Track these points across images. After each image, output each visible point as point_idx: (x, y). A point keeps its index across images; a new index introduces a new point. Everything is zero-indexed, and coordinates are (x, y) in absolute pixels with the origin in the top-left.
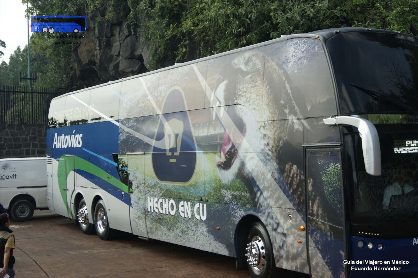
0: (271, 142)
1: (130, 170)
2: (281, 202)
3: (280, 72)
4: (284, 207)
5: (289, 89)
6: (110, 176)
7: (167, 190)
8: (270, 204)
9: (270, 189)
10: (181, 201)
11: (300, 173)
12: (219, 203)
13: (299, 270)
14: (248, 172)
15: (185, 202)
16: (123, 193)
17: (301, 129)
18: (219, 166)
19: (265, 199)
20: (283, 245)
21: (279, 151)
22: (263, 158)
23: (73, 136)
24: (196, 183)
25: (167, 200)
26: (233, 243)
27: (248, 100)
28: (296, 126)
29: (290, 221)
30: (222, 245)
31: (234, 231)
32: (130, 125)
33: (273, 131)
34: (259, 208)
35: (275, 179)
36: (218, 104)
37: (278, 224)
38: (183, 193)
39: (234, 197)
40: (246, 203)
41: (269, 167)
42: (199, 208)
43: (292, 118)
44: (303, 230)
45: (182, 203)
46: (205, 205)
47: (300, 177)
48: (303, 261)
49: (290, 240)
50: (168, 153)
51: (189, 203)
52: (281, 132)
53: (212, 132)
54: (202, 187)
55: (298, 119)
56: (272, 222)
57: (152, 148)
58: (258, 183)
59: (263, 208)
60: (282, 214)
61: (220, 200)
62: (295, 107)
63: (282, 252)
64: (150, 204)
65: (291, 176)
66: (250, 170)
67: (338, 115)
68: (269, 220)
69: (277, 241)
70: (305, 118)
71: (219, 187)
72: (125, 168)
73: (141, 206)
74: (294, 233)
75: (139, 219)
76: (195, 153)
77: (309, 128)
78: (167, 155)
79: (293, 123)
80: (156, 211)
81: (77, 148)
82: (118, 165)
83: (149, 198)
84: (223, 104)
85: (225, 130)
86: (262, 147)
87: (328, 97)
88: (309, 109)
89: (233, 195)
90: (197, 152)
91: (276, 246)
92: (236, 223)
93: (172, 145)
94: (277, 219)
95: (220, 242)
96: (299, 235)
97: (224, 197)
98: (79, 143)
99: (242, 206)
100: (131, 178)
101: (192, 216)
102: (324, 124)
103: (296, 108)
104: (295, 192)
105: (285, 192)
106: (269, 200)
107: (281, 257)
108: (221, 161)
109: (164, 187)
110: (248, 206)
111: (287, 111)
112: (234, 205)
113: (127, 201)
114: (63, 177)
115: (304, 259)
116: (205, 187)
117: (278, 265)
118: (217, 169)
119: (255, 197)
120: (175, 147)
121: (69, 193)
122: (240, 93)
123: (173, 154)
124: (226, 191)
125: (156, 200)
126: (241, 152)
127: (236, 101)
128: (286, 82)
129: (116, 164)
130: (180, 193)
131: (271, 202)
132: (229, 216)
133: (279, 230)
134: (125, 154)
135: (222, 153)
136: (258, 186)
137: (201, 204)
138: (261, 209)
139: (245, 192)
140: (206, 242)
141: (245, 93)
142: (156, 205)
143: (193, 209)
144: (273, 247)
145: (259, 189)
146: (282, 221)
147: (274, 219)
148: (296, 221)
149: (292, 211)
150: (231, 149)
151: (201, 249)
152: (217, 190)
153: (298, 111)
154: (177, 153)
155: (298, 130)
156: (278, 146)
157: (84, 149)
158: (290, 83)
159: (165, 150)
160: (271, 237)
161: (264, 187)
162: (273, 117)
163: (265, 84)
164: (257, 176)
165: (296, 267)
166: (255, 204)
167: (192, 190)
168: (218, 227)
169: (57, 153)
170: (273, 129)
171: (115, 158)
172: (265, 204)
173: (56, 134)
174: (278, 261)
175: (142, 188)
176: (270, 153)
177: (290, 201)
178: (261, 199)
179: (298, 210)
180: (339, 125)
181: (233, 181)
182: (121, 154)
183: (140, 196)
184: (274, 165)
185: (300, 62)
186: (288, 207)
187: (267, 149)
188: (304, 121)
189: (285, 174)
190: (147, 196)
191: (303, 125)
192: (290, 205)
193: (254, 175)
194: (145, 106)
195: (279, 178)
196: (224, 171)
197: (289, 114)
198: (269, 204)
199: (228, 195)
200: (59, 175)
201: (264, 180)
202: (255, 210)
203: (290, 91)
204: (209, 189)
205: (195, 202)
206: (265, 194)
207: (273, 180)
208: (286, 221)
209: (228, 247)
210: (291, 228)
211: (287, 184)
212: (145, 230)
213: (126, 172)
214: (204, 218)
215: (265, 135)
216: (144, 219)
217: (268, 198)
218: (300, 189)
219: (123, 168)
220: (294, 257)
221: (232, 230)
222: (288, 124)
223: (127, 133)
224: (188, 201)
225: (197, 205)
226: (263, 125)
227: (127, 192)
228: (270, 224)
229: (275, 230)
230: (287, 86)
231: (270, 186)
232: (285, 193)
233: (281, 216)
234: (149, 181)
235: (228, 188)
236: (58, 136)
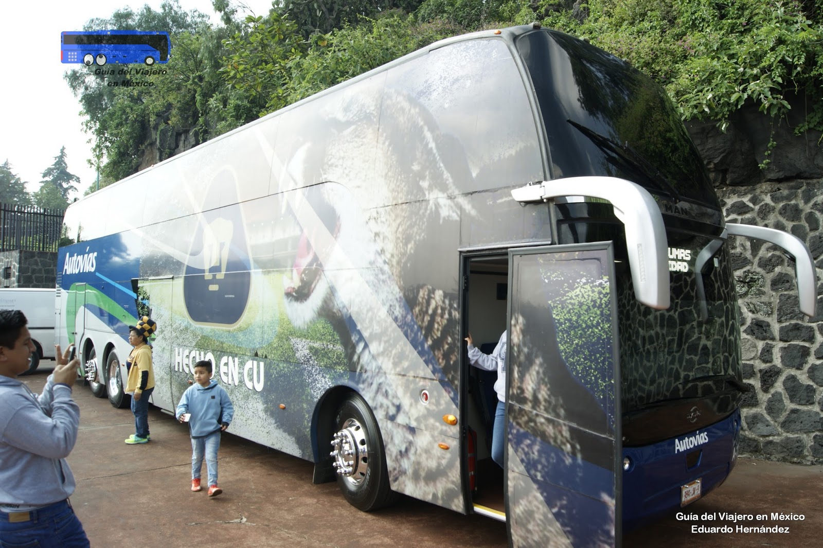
0: (390, 248)
1: (153, 304)
2: (406, 364)
3: (413, 111)
4: (412, 374)
5: (431, 140)
6: (126, 313)
7: (204, 337)
8: (384, 367)
9: (384, 338)
10: (224, 356)
11: (451, 305)
12: (286, 361)
13: (440, 503)
14: (341, 306)
15: (230, 358)
17: (455, 217)
18: (288, 295)
19: (374, 357)
20: (407, 450)
21: (405, 263)
22: (372, 278)
23: (86, 256)
24: (249, 325)
25: (202, 353)
26: (309, 436)
27: (346, 172)
28: (444, 212)
29: (424, 404)
30: (288, 437)
31: (312, 414)
33: (395, 225)
34: (361, 374)
35: (396, 319)
36: (291, 185)
37: (399, 408)
38: (228, 343)
39: (315, 352)
40: (336, 364)
41: (383, 296)
42: (251, 369)
43: (437, 198)
44: (454, 423)
45: (224, 359)
46: (262, 364)
47: (450, 314)
48: (450, 486)
49: (423, 440)
50: (208, 276)
51: (236, 359)
52: (411, 226)
53: (279, 235)
54: (258, 333)
55: (450, 198)
56: (386, 402)
57: (185, 268)
58: (359, 327)
59: (369, 374)
60: (407, 387)
61: (288, 357)
62: (442, 174)
63: (406, 464)
64: (178, 359)
65: (430, 312)
66: (346, 303)
67: (546, 179)
68: (380, 399)
69: (395, 440)
70: (466, 195)
71: (288, 333)
72: (147, 301)
73: (166, 362)
74: (433, 428)
75: (162, 382)
76: (249, 274)
77: (473, 213)
78: (206, 278)
79: (437, 206)
80: (187, 370)
81: (90, 273)
82: (138, 297)
83: (177, 349)
84: (302, 184)
85: (302, 230)
86: (372, 257)
87: (521, 145)
88: (474, 175)
89: (311, 348)
90: (252, 271)
91: (392, 451)
92: (316, 400)
93: (214, 263)
94: (396, 396)
95: (285, 431)
96: (443, 433)
97: (294, 351)
98: (92, 266)
99: (329, 368)
101: (240, 382)
102: (513, 200)
103: (446, 175)
104: (437, 344)
105: (415, 344)
106: (380, 360)
107: (402, 472)
108: (293, 285)
109: (198, 332)
110: (340, 369)
111: (425, 184)
112: (313, 366)
114: (72, 313)
115: (453, 482)
116: (263, 333)
117: (394, 487)
118: (285, 301)
119: (354, 352)
120: (218, 265)
121: (78, 337)
122: (333, 161)
123: (214, 276)
124: (299, 339)
125: (187, 352)
126: (329, 269)
127: (324, 176)
128: (426, 129)
129: (134, 295)
130: (222, 343)
131: (387, 364)
132: (303, 385)
133: (401, 419)
134: (147, 280)
135: (295, 272)
136: (359, 332)
137: (255, 363)
138: (365, 376)
139: (334, 342)
140: (262, 429)
141: (341, 161)
142: (186, 361)
143: (241, 371)
144: (387, 452)
145: (361, 338)
146: (406, 402)
147: (390, 397)
148: (438, 403)
149: (428, 383)
150: (311, 264)
151: (253, 439)
152: (282, 338)
153: (450, 180)
154: (220, 276)
155: (447, 220)
156: (403, 254)
157: (97, 274)
158: (433, 127)
159: (203, 271)
160: (383, 432)
161: (371, 334)
162: (394, 199)
163: (381, 139)
164: (358, 313)
165: (435, 496)
166: (352, 368)
167: (241, 337)
168: (282, 405)
169: (68, 282)
170: (395, 220)
171: (135, 288)
172: (372, 367)
173: (68, 254)
174: (396, 479)
175: (167, 333)
176: (386, 268)
177: (427, 362)
178: (365, 358)
179: (442, 382)
180: (550, 200)
181: (313, 322)
182: (143, 279)
183: (165, 345)
184: (395, 291)
185: (456, 86)
186: (421, 374)
187: (380, 261)
188: (462, 200)
189: (417, 309)
190: (174, 345)
191: (461, 208)
192: (426, 371)
193: (353, 311)
195: (404, 317)
196: (296, 305)
197: (431, 188)
198: (380, 368)
199: (302, 349)
200: (68, 312)
201: (371, 320)
202: (352, 378)
203: (432, 145)
204: (270, 336)
205: (246, 358)
206: (374, 347)
207: (390, 320)
208: (417, 401)
209: (299, 441)
210: (425, 417)
211: (420, 328)
212: (170, 400)
213: (148, 307)
214: (259, 387)
215: (377, 234)
216: (168, 383)
217: (378, 355)
218: (450, 340)
219: (144, 302)
220: (432, 477)
221: (308, 412)
222: (426, 209)
223: (153, 246)
224: (234, 355)
225: (249, 364)
226: (375, 215)
228: (381, 406)
229: (392, 418)
230: (428, 135)
231: (384, 332)
232: (415, 347)
233: (405, 392)
234: (178, 322)
235: (303, 335)
236: (69, 257)
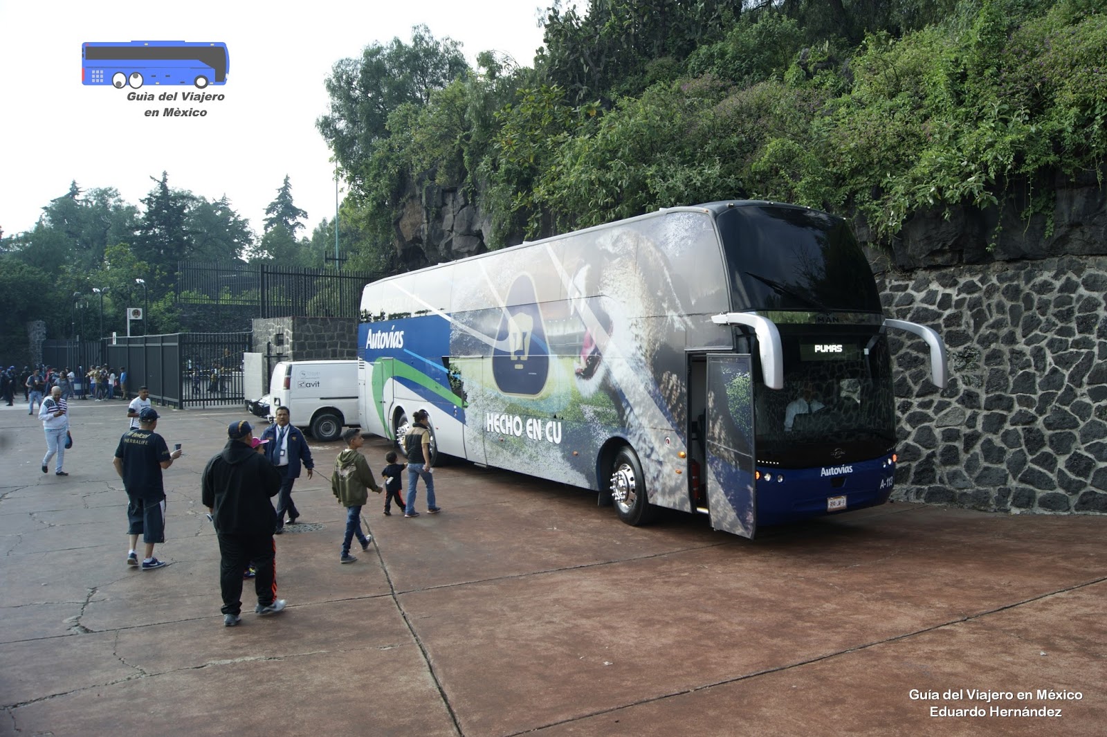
0: (645, 345)
1: (464, 378)
2: (656, 421)
3: (657, 254)
4: (660, 427)
5: (668, 276)
6: (438, 385)
7: (511, 405)
8: (643, 423)
9: (643, 405)
10: (529, 418)
11: (681, 384)
12: (578, 421)
13: (677, 508)
14: (614, 382)
15: (535, 420)
16: (455, 407)
17: (683, 328)
18: (578, 374)
19: (637, 417)
20: (658, 476)
21: (654, 356)
22: (634, 364)
23: (392, 333)
24: (548, 396)
25: (511, 417)
26: (595, 473)
27: (616, 290)
28: (677, 325)
29: (667, 446)
30: (580, 475)
31: (596, 457)
32: (465, 320)
33: (648, 330)
34: (628, 429)
35: (649, 392)
36: (577, 295)
37: (652, 449)
38: (532, 409)
39: (597, 414)
40: (613, 422)
41: (641, 377)
42: (551, 428)
43: (671, 314)
44: (684, 457)
45: (530, 421)
46: (559, 424)
47: (681, 389)
48: (683, 496)
49: (667, 469)
50: (514, 357)
51: (539, 421)
52: (657, 333)
53: (569, 331)
54: (556, 402)
55: (680, 316)
56: (644, 446)
57: (493, 350)
58: (627, 397)
59: (634, 428)
60: (657, 435)
61: (579, 418)
62: (675, 300)
63: (657, 485)
64: (489, 422)
65: (670, 388)
66: (618, 381)
67: (730, 312)
68: (641, 444)
69: (651, 470)
70: (689, 315)
71: (578, 401)
72: (458, 375)
73: (478, 425)
74: (673, 461)
75: (475, 441)
76: (547, 358)
77: (693, 327)
78: (512, 359)
79: (673, 320)
80: (498, 430)
81: (397, 349)
82: (449, 371)
83: (488, 414)
84: (584, 295)
85: (586, 328)
86: (633, 350)
87: (718, 288)
88: (693, 303)
89: (595, 412)
90: (550, 355)
91: (649, 477)
92: (599, 447)
93: (519, 347)
94: (650, 442)
95: (578, 471)
96: (678, 464)
97: (583, 414)
98: (400, 343)
99: (608, 425)
100: (465, 388)
101: (543, 438)
102: (712, 322)
103: (678, 301)
104: (673, 409)
105: (661, 408)
106: (640, 419)
107: (656, 491)
108: (581, 368)
109: (507, 401)
110: (615, 426)
111: (665, 305)
112: (597, 424)
113: (461, 417)
114: (378, 385)
115: (684, 494)
116: (560, 401)
117: (651, 501)
118: (576, 378)
119: (624, 414)
120: (522, 349)
121: (386, 407)
122: (606, 281)
123: (519, 358)
124: (586, 406)
125: (497, 416)
126: (606, 358)
127: (600, 291)
128: (665, 268)
129: (446, 371)
130: (527, 409)
131: (644, 421)
132: (590, 437)
133: (654, 457)
134: (458, 358)
135: (582, 358)
136: (627, 401)
137: (554, 423)
138: (631, 429)
139: (611, 407)
140: (561, 471)
141: (612, 282)
142: (497, 423)
143: (544, 429)
144: (646, 478)
145: (628, 405)
146: (657, 446)
147: (647, 443)
148: (675, 445)
149: (669, 433)
150: (593, 353)
151: (553, 479)
152: (575, 405)
153: (680, 305)
154: (524, 357)
155: (678, 330)
156: (654, 350)
157: (405, 350)
158: (669, 269)
159: (509, 353)
160: (643, 466)
161: (634, 402)
162: (647, 313)
163: (638, 271)
164: (626, 388)
165: (675, 503)
166: (623, 424)
167: (543, 404)
168: (575, 453)
169: (371, 355)
170: (647, 328)
171: (446, 362)
172: (636, 423)
173: (370, 331)
174: (652, 496)
175: (479, 401)
176: (643, 358)
177: (668, 420)
178: (631, 418)
179: (677, 431)
180: (732, 324)
181: (596, 393)
182: (453, 357)
183: (477, 411)
184: (648, 374)
185: (683, 242)
186: (665, 427)
187: (639, 353)
188: (686, 318)
189: (662, 386)
190: (486, 411)
191: (686, 323)
192: (668, 425)
193: (623, 386)
194: (484, 296)
195: (655, 391)
196: (584, 382)
197: (668, 309)
198: (641, 424)
199: (589, 412)
200: (374, 384)
201: (634, 393)
202: (623, 432)
203: (669, 280)
204: (565, 403)
205: (547, 420)
206: (637, 411)
207: (646, 392)
208: (663, 445)
209: (588, 477)
210: (668, 454)
211: (664, 398)
212: (483, 455)
213: (460, 381)
214: (558, 441)
215: (637, 336)
216: (481, 441)
217: (639, 415)
218: (681, 405)
219: (456, 376)
220: (672, 491)
221: (594, 456)
222: (666, 322)
223: (461, 330)
224: (537, 418)
225: (549, 424)
226: (635, 322)
227: (460, 406)
228: (642, 448)
229: (648, 456)
230: (667, 273)
231: (642, 401)
232: (662, 411)
233: (656, 439)
234: (488, 393)
235: (589, 402)
236: (372, 333)
